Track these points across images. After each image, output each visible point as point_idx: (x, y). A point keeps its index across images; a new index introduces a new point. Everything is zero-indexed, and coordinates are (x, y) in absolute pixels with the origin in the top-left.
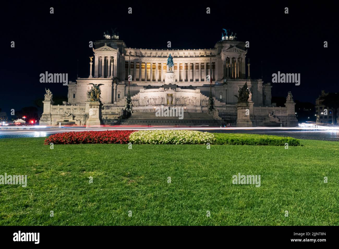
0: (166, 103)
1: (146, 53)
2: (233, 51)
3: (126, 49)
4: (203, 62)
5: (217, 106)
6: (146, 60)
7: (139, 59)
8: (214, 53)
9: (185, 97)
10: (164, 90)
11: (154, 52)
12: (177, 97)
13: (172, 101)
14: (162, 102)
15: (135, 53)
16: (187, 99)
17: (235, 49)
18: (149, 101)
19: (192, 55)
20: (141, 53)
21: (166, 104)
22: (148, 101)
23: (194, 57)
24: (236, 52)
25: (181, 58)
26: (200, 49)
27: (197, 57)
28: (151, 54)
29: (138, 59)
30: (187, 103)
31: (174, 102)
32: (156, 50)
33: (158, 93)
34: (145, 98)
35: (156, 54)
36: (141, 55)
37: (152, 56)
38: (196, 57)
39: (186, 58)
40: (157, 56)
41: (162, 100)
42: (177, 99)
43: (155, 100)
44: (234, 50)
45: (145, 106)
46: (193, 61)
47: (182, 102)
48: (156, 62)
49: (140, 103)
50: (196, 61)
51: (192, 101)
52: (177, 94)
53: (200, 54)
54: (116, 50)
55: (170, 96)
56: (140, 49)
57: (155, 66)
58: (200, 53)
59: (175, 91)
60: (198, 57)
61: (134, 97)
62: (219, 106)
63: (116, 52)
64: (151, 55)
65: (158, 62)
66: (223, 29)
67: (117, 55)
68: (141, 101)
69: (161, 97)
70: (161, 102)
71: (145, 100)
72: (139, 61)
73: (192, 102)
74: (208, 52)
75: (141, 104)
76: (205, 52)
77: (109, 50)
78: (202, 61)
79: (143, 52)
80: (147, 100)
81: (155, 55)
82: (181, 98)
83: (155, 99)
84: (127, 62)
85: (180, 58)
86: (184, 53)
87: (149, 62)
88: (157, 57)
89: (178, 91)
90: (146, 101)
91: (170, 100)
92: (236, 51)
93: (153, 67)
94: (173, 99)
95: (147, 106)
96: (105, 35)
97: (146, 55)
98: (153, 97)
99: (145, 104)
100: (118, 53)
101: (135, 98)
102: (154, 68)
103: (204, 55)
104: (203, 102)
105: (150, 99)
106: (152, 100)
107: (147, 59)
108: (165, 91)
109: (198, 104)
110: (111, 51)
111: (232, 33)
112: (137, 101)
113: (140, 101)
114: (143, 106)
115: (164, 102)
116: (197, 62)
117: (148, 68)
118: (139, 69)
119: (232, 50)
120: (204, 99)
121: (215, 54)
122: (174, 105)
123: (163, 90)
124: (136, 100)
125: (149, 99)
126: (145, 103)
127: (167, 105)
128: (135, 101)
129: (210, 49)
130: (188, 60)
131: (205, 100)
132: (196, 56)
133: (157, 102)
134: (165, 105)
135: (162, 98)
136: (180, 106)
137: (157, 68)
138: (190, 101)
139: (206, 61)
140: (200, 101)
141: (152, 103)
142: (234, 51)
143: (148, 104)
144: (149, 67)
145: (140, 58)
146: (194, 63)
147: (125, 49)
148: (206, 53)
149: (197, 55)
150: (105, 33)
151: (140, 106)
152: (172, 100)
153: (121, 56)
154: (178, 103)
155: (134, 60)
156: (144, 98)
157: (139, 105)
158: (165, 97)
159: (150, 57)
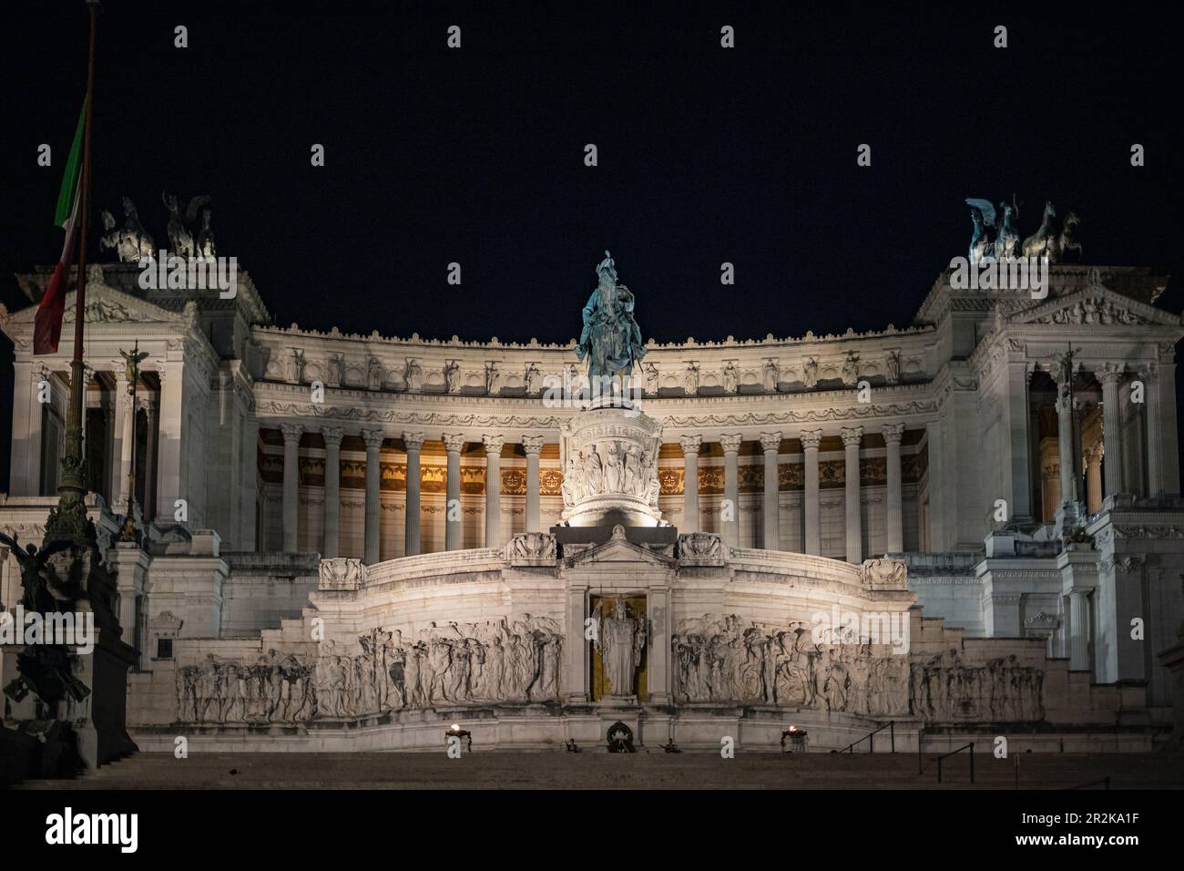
0: (575, 682)
1: (410, 370)
2: (1084, 321)
3: (265, 336)
4: (832, 427)
5: (1065, 720)
6: (412, 419)
7: (365, 410)
8: (915, 362)
9: (768, 631)
10: (560, 556)
11: (471, 363)
12: (693, 628)
13: (639, 670)
14: (538, 675)
15: (335, 368)
16: (788, 643)
17: (1099, 306)
18: (409, 672)
19: (749, 381)
20: (373, 362)
21: (580, 701)
22: (397, 675)
23: (771, 394)
24: (1102, 322)
25: (671, 401)
26: (810, 336)
27: (786, 393)
28: (448, 371)
29: (351, 413)
30: (792, 687)
31: (657, 681)
32: (490, 345)
33: (491, 587)
34: (363, 642)
35: (490, 373)
36: (374, 383)
37: (457, 387)
38: (780, 391)
39: (712, 401)
40: (495, 390)
41: (541, 661)
42: (690, 651)
43: (468, 657)
44: (1091, 308)
45: (364, 723)
46: (763, 421)
47: (744, 682)
48: (484, 430)
49: (319, 696)
50: (784, 419)
51: (838, 668)
52: (687, 597)
53: (812, 370)
54: (174, 316)
55: (620, 612)
56: (371, 338)
57: (479, 469)
58: (814, 364)
59: (671, 565)
60: (797, 390)
61: (267, 647)
62: (1078, 720)
63: (176, 337)
64: (447, 384)
65: (503, 430)
66: (970, 201)
67: (179, 354)
68: (330, 680)
69: (520, 631)
70: (526, 677)
71: (367, 667)
72: (362, 422)
73: (840, 676)
74: (875, 353)
75: (329, 703)
76: (851, 353)
77: (121, 321)
78: (826, 418)
79: (392, 356)
80: (390, 661)
81: (477, 383)
82: (731, 635)
83: (462, 652)
84: (271, 435)
85: (663, 401)
86: (694, 369)
87: (434, 432)
88: (494, 397)
89: (696, 570)
90: (373, 675)
91: (617, 658)
92: (1108, 320)
93: (467, 479)
94: (648, 641)
95: (385, 719)
96: (111, 233)
97: (415, 384)
98: (450, 634)
99: (369, 704)
100: (189, 346)
101: (276, 647)
102: (474, 489)
103: (840, 380)
104: (927, 680)
105: (421, 648)
106: (436, 659)
107: (424, 408)
108: (571, 564)
109: (894, 701)
110: (133, 321)
111: (1049, 211)
112: (292, 680)
113: (324, 675)
114: (352, 725)
115: (556, 676)
116: (792, 430)
117: (429, 487)
118: (363, 495)
119: (1076, 311)
120: (938, 658)
121: (923, 367)
122: (658, 708)
123: (548, 560)
124: (287, 666)
125: (400, 651)
126: (368, 692)
127: (588, 710)
128: (275, 679)
129: (891, 330)
130: (723, 416)
131: (947, 662)
132: (782, 388)
133: (486, 683)
134: (572, 710)
135: (539, 641)
136: (719, 712)
137: (496, 482)
138: (821, 667)
139: (852, 422)
140: (906, 674)
141: (437, 694)
142: (1089, 318)
143: (395, 701)
144: (439, 478)
145: (365, 398)
146: (770, 435)
147: (257, 337)
148: (855, 360)
149: (789, 379)
150: (109, 220)
151: (320, 726)
152: (644, 652)
153: (223, 378)
154: (696, 688)
155: (329, 414)
156: (359, 650)
157: (314, 713)
158: (563, 630)
159: (445, 392)
